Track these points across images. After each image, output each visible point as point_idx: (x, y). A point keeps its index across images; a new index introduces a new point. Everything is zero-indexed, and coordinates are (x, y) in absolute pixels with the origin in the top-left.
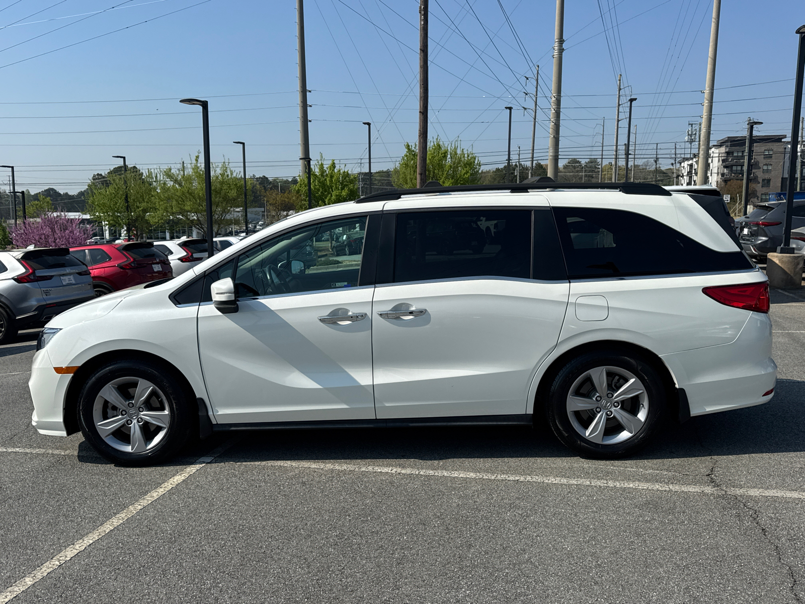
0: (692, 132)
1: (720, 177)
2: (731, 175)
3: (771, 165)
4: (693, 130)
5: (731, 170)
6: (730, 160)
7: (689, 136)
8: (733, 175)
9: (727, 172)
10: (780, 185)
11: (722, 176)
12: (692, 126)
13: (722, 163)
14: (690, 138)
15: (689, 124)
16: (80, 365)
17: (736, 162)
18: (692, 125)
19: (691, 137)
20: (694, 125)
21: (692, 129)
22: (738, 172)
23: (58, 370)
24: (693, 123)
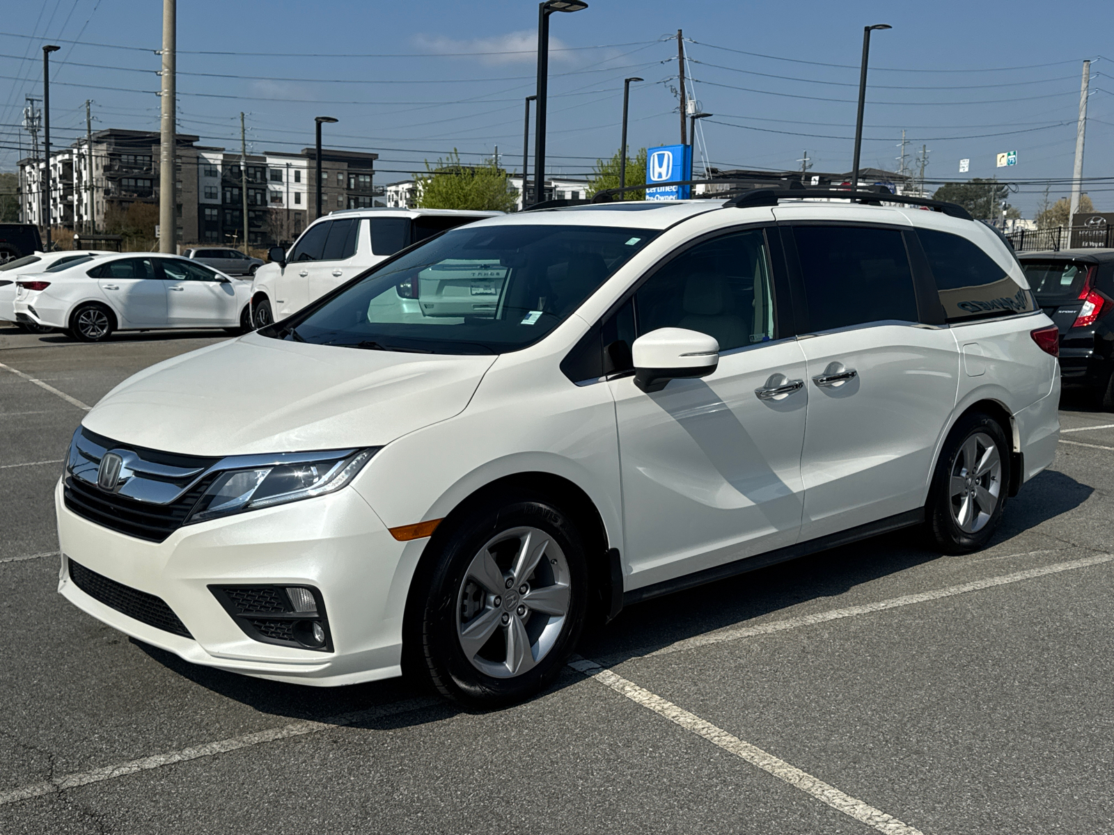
0: (33, 114)
1: (102, 194)
2: (120, 194)
3: (181, 181)
4: (35, 111)
5: (120, 185)
6: (116, 168)
7: (29, 121)
8: (123, 193)
9: (113, 186)
10: (197, 214)
11: (105, 194)
12: (32, 104)
13: (104, 171)
14: (31, 124)
15: (27, 99)
16: (445, 516)
17: (126, 172)
18: (32, 101)
19: (33, 122)
20: (35, 102)
21: (32, 108)
22: (131, 188)
23: (399, 533)
24: (34, 98)
